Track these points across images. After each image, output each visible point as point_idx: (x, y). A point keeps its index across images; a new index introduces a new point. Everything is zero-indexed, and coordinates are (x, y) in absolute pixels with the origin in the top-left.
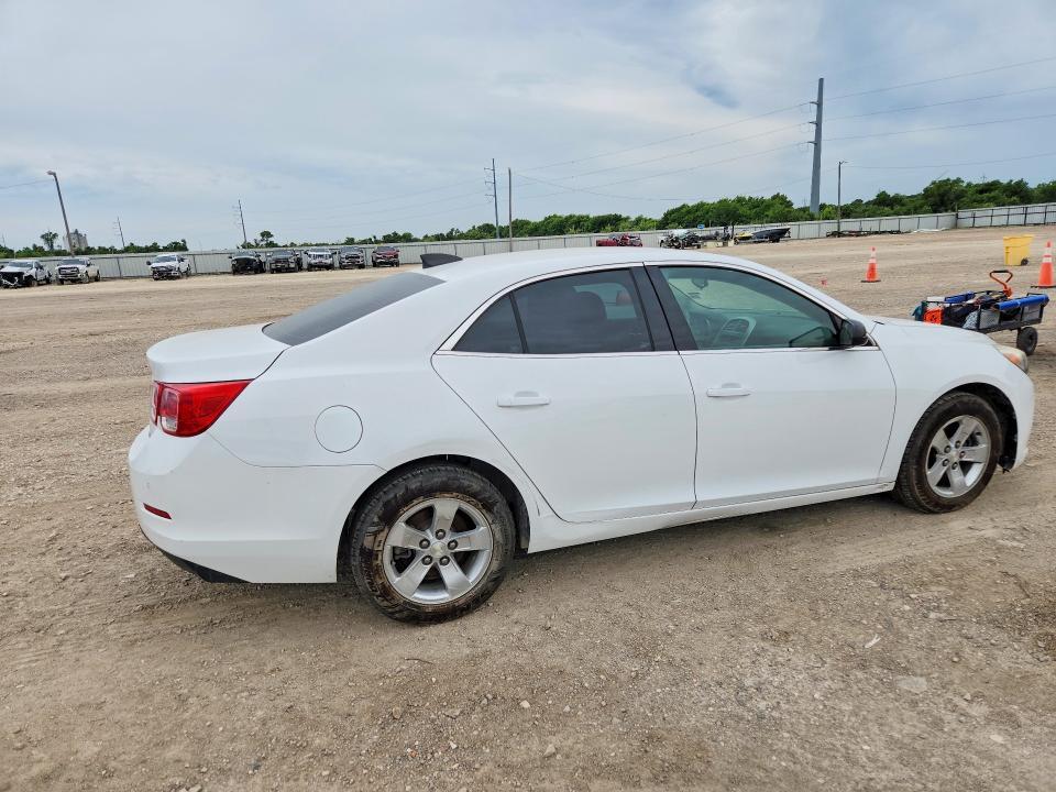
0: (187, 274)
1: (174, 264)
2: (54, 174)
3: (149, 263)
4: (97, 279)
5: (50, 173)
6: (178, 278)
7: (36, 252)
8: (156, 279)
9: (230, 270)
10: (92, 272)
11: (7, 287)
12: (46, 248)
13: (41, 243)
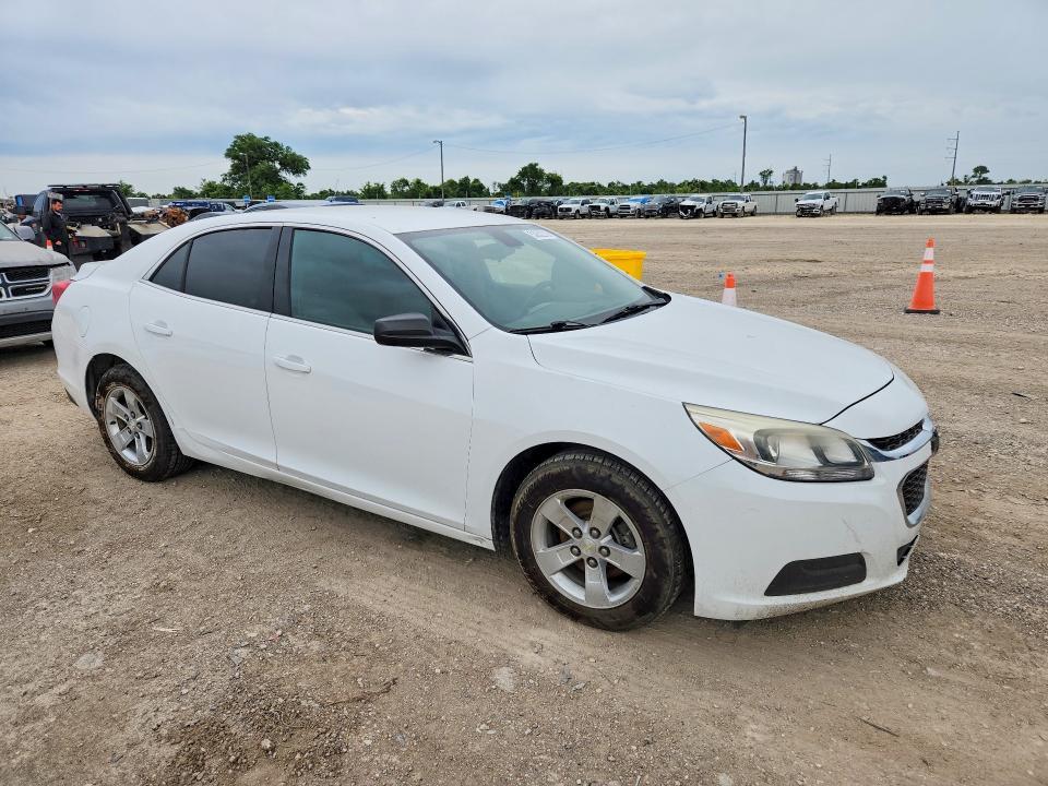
0: (832, 211)
1: (819, 202)
2: (745, 118)
3: (797, 200)
4: (752, 214)
5: (742, 117)
6: (818, 215)
7: (753, 186)
8: (799, 216)
9: (875, 210)
10: (749, 207)
11: (682, 217)
12: (761, 184)
13: (758, 180)
